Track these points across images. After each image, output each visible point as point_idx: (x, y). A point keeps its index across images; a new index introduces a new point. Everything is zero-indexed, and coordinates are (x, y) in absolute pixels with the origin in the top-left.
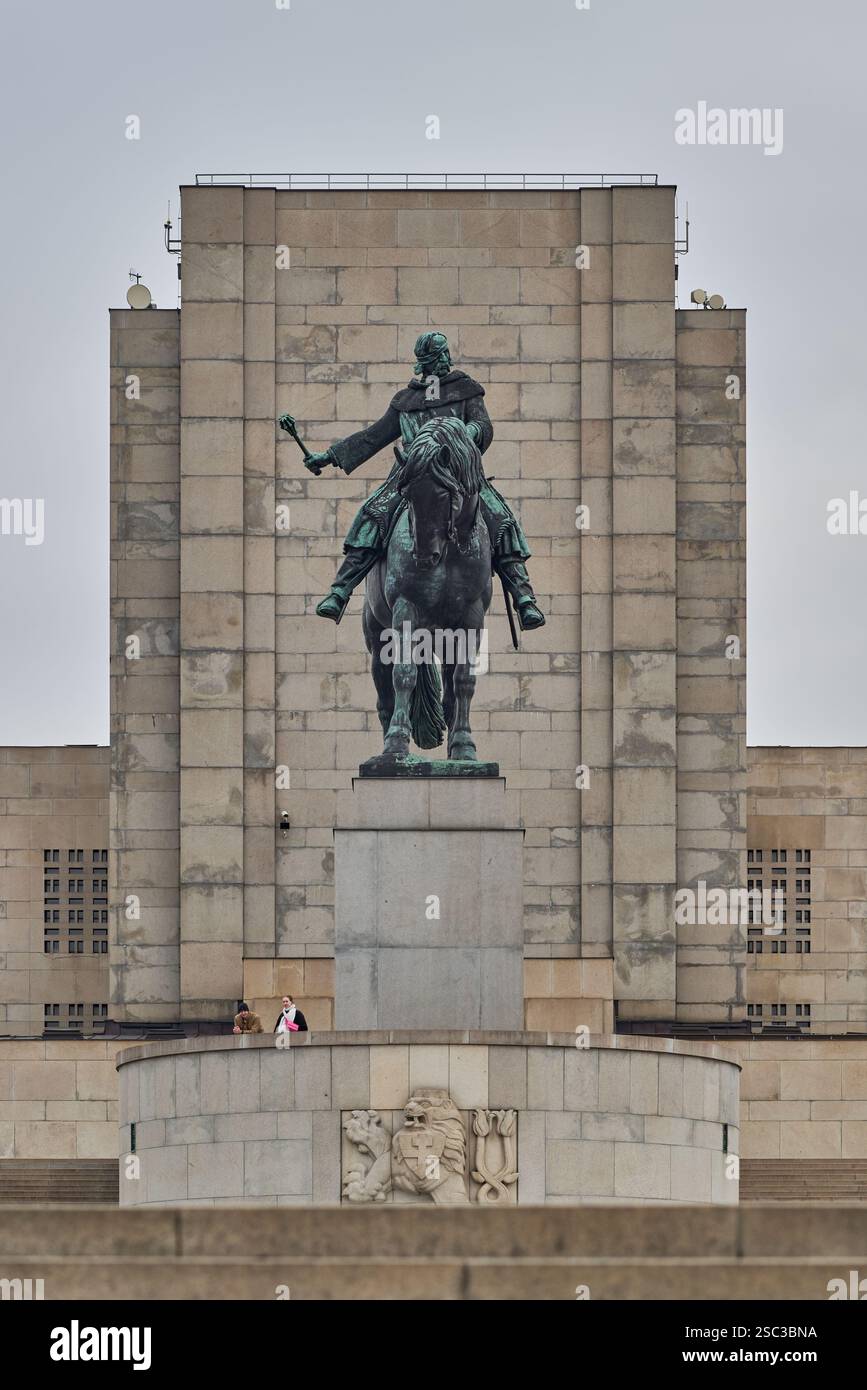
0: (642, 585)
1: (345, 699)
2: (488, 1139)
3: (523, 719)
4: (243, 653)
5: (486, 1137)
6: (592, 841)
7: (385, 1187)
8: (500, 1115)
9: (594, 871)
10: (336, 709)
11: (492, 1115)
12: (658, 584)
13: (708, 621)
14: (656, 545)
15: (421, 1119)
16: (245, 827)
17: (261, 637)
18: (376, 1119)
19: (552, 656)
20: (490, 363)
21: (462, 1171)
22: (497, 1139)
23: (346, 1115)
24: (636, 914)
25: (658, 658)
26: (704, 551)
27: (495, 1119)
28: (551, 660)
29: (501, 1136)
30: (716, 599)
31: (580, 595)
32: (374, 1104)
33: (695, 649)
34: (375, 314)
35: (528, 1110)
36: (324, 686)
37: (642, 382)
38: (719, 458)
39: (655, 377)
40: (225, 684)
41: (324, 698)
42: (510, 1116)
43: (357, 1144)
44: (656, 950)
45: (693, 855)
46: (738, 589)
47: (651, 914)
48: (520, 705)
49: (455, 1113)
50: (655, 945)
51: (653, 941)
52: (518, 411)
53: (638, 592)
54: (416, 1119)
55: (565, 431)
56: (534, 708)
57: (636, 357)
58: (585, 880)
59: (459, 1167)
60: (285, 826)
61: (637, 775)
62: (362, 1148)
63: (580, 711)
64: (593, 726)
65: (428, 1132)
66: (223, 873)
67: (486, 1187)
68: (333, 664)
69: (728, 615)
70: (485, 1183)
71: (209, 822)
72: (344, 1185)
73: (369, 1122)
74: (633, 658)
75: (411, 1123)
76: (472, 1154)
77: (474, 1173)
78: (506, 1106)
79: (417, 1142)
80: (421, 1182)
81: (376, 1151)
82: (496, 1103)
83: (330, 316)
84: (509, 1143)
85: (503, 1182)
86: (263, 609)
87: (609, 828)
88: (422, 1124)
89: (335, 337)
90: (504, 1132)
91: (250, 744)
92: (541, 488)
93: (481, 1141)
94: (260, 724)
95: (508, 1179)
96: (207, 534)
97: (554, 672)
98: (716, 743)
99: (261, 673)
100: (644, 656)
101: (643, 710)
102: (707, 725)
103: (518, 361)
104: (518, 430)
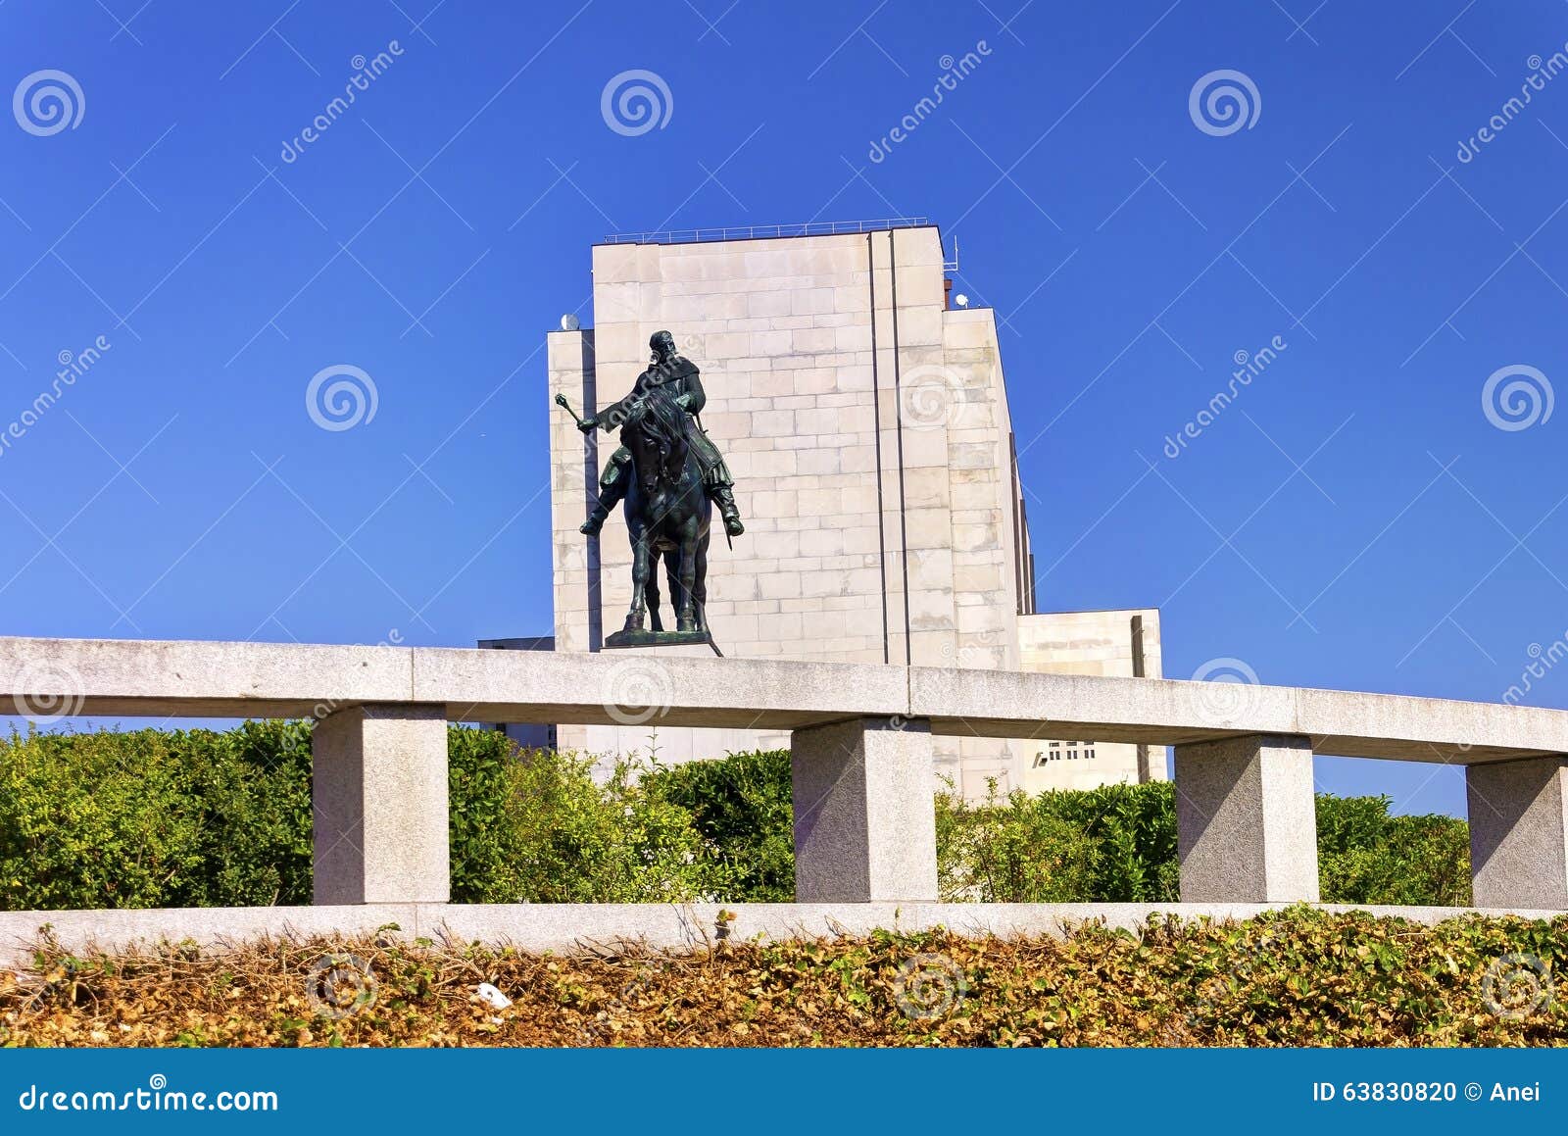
0: (925, 503)
1: (718, 593)
3: (847, 602)
12: (936, 501)
13: (976, 526)
14: (934, 474)
19: (864, 556)
20: (814, 355)
25: (938, 553)
26: (970, 477)
28: (864, 558)
30: (981, 511)
31: (882, 513)
33: (969, 548)
34: (733, 325)
37: (919, 362)
38: (979, 411)
39: (928, 357)
44: (945, 761)
48: (844, 593)
50: (944, 757)
51: (942, 755)
52: (836, 387)
53: (922, 508)
55: (868, 398)
56: (853, 594)
57: (915, 344)
61: (925, 635)
63: (884, 593)
64: (894, 604)
69: (989, 521)
74: (918, 553)
83: (701, 328)
89: (705, 343)
92: (853, 439)
97: (865, 567)
98: (987, 611)
100: (926, 553)
101: (929, 590)
102: (979, 599)
103: (834, 352)
104: (836, 400)
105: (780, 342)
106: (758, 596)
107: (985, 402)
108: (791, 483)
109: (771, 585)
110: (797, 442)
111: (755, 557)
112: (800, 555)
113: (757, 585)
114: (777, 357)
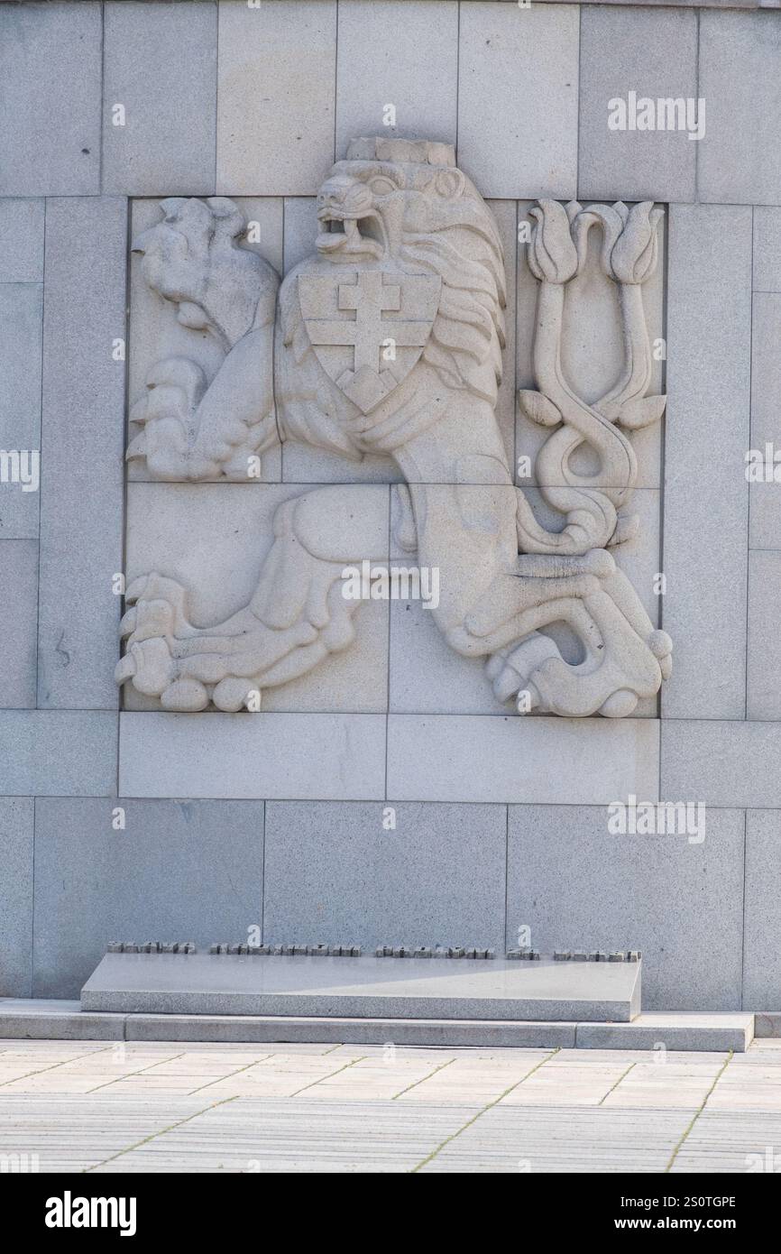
2: (576, 288)
5: (566, 284)
7: (256, 433)
8: (612, 217)
11: (587, 219)
15: (365, 227)
18: (231, 227)
21: (490, 388)
22: (603, 290)
23: (143, 211)
27: (598, 229)
29: (616, 283)
32: (228, 180)
35: (698, 201)
42: (645, 222)
43: (173, 300)
49: (476, 210)
54: (351, 228)
59: (484, 375)
62: (190, 314)
65: (387, 265)
67: (566, 439)
70: (562, 424)
72: (131, 427)
73: (212, 235)
75: (335, 239)
76: (524, 333)
77: (528, 397)
78: (631, 191)
79: (353, 297)
80: (363, 423)
81: (233, 325)
82: (599, 183)
84: (641, 304)
85: (617, 423)
88: (370, 245)
90: (623, 268)
93: (552, 297)
95: (632, 418)
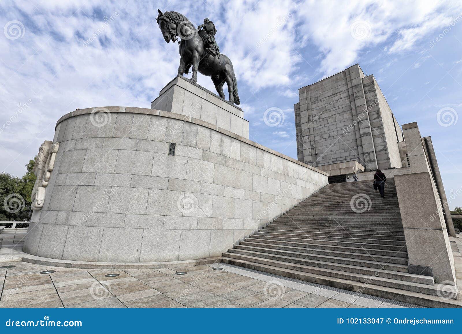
4: (309, 135)
6: (359, 148)
9: (360, 152)
10: (322, 139)
13: (374, 114)
16: (312, 155)
17: (312, 132)
20: (336, 94)
24: (368, 156)
25: (366, 121)
30: (375, 111)
31: (353, 117)
33: (373, 119)
36: (320, 137)
37: (357, 88)
38: (372, 93)
40: (307, 139)
41: (320, 138)
44: (372, 161)
45: (378, 147)
46: (378, 109)
47: (371, 156)
52: (341, 98)
55: (348, 98)
57: (356, 85)
58: (359, 153)
60: (316, 154)
61: (364, 137)
63: (355, 131)
64: (357, 132)
66: (309, 161)
68: (321, 134)
71: (307, 155)
74: (361, 122)
83: (316, 96)
86: (312, 130)
87: (362, 145)
89: (317, 98)
91: (312, 145)
92: (346, 105)
94: (313, 143)
96: (304, 123)
98: (379, 130)
99: (312, 137)
101: (365, 128)
102: (377, 128)
103: (340, 92)
104: (341, 100)
105: (330, 94)
106: (330, 137)
107: (373, 91)
108: (334, 116)
109: (332, 134)
110: (335, 109)
111: (329, 130)
112: (337, 128)
113: (329, 135)
114: (330, 96)
